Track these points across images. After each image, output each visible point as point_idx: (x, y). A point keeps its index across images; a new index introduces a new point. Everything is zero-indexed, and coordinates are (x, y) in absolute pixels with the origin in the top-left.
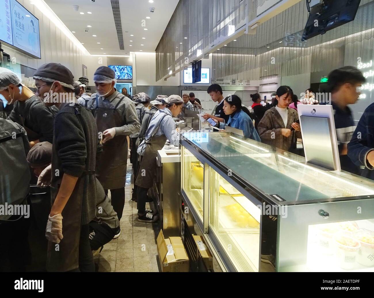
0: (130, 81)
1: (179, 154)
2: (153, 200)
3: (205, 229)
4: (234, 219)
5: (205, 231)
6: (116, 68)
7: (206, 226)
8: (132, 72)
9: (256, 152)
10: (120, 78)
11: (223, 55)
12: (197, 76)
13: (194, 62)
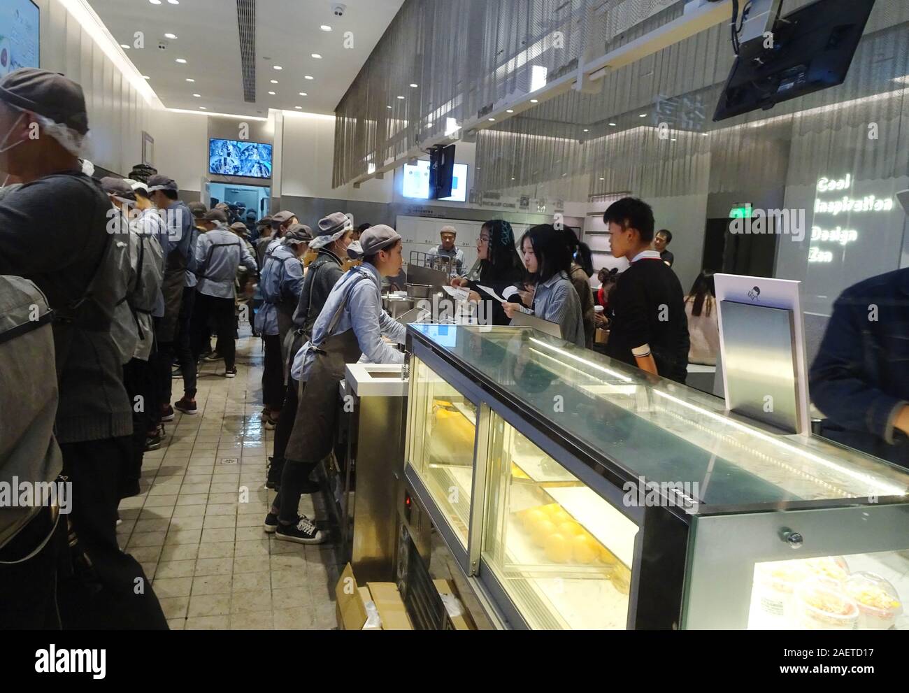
0: (265, 181)
1: (402, 375)
2: (320, 488)
3: (471, 566)
4: (540, 543)
5: (472, 569)
6: (231, 147)
7: (473, 559)
8: (271, 161)
9: (598, 380)
10: (240, 174)
11: (503, 133)
12: (441, 181)
13: (436, 147)
